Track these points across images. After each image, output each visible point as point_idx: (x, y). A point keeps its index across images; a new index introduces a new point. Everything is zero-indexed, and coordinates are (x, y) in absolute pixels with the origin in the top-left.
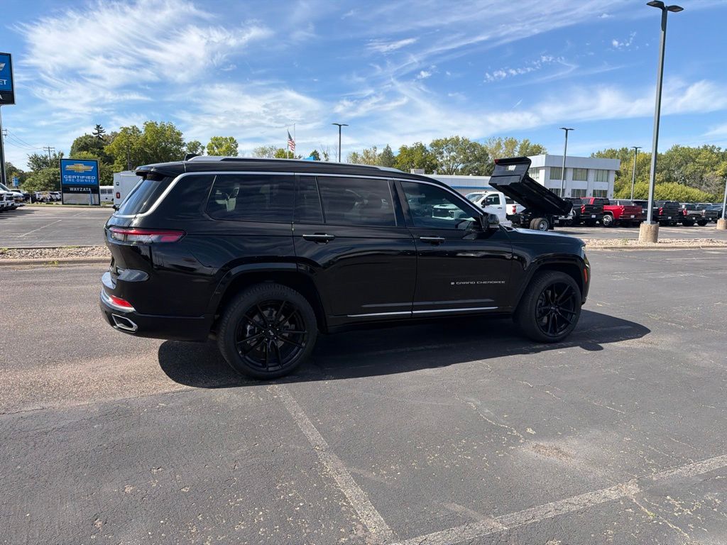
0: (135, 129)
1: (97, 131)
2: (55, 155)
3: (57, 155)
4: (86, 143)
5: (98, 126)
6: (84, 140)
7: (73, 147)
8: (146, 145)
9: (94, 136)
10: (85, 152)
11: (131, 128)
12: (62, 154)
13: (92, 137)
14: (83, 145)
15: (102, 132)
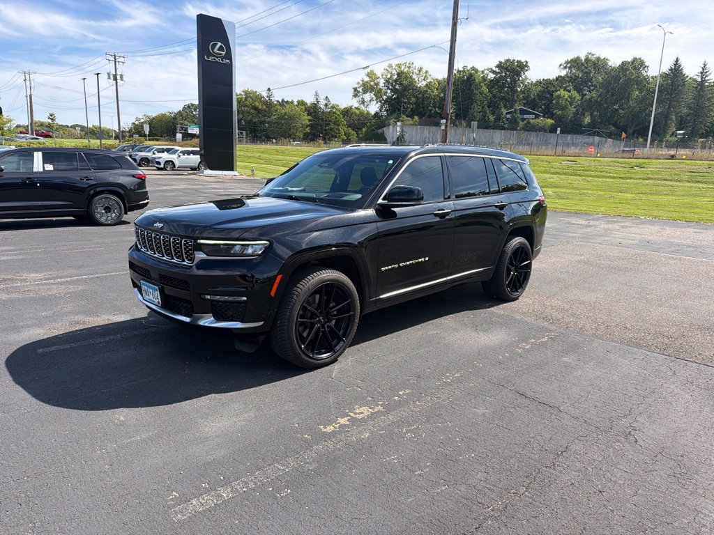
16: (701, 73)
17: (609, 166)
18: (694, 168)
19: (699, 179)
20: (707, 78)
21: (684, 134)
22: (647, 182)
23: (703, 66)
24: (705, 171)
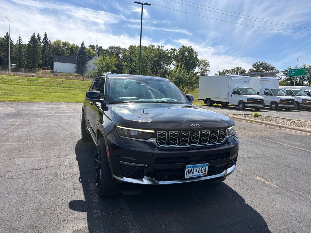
16: (19, 41)
17: (20, 80)
18: (57, 82)
19: (62, 86)
20: (22, 43)
21: (16, 66)
22: (43, 87)
23: (19, 38)
24: (61, 83)
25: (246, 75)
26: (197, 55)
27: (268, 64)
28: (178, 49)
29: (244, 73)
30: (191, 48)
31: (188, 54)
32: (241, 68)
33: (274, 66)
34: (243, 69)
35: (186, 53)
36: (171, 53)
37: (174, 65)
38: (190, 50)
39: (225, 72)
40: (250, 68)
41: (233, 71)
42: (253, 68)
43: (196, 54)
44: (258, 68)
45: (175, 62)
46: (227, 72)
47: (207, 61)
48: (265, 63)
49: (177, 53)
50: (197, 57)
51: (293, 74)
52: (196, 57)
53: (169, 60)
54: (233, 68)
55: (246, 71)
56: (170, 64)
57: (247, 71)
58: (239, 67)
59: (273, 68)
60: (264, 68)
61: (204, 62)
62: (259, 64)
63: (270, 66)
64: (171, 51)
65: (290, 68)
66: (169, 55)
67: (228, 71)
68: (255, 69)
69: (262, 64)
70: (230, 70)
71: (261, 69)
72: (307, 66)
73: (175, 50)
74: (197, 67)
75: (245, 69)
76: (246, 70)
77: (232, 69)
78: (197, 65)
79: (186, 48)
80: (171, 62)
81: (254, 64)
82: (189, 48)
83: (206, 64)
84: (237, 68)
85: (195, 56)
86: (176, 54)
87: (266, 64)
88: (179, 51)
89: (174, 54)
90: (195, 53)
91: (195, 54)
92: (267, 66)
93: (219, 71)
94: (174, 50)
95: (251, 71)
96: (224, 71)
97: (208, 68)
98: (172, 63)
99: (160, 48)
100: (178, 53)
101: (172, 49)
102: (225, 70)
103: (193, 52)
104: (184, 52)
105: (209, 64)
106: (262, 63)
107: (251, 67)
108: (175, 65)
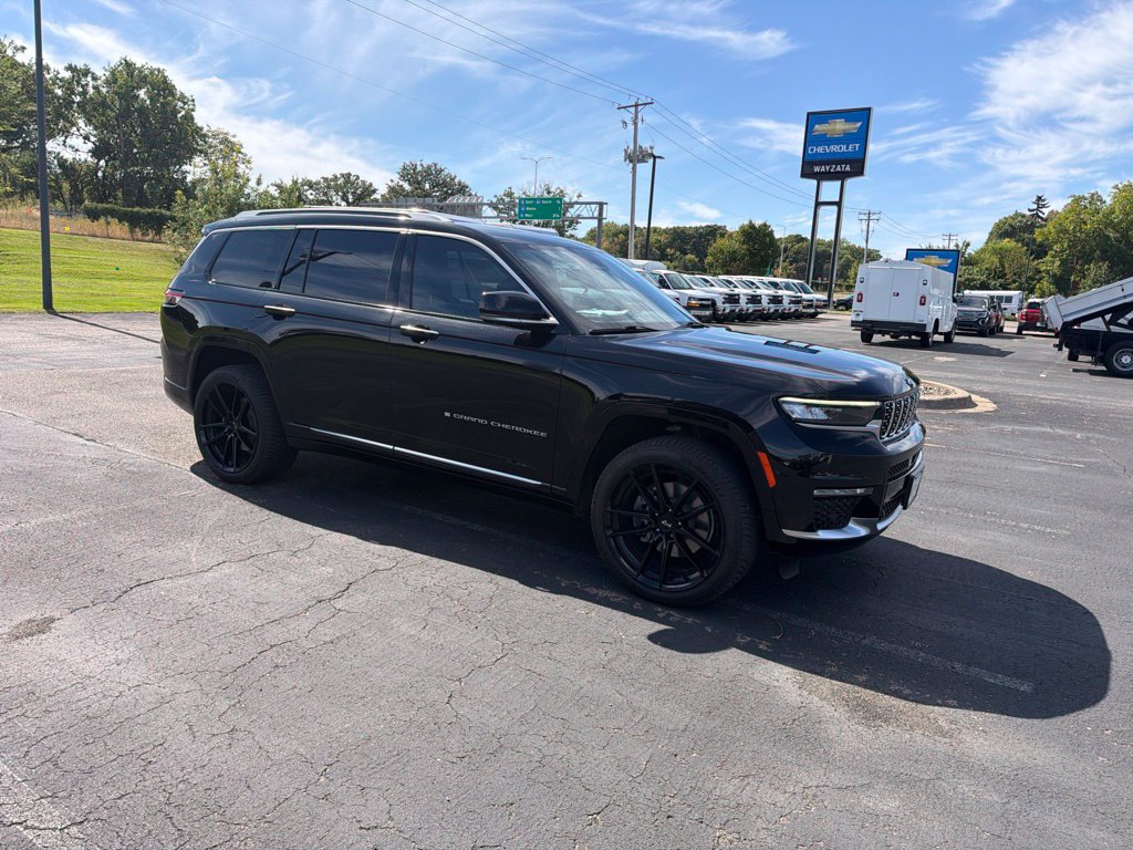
0: (1095, 198)
1: (1035, 206)
2: (957, 245)
3: (961, 245)
4: (1011, 226)
5: (1039, 198)
6: (1010, 221)
7: (991, 234)
8: (1110, 224)
9: (1028, 213)
10: (1007, 240)
11: (1087, 195)
12: (968, 245)
13: (1024, 216)
14: (1006, 230)
15: (1044, 206)
25: (375, 203)
26: (193, 110)
27: (446, 171)
28: (100, 72)
29: (370, 195)
30: (165, 78)
31: (151, 99)
32: (358, 178)
33: (467, 183)
34: (363, 182)
35: (142, 93)
36: (68, 86)
37: (86, 138)
38: (163, 88)
39: (302, 186)
40: (392, 181)
41: (329, 187)
42: (401, 183)
43: (185, 103)
44: (419, 183)
45: (90, 129)
46: (311, 187)
47: (232, 139)
48: (438, 167)
49: (95, 88)
50: (192, 119)
51: (528, 212)
52: (189, 118)
53: (59, 115)
54: (330, 177)
55: (374, 191)
56: (66, 132)
57: (382, 191)
58: (350, 174)
59: (463, 189)
60: (437, 185)
61: (221, 143)
62: (419, 168)
63: (453, 180)
64: (67, 75)
65: (513, 193)
66: (59, 92)
67: (311, 185)
68: (407, 187)
69: (428, 172)
70: (318, 183)
71: (427, 186)
72: (552, 190)
73: (86, 72)
74: (198, 160)
75: (371, 185)
76: (375, 186)
77: (326, 179)
78: (196, 149)
79: (141, 72)
80: (73, 124)
81: (404, 169)
82: (152, 73)
83: (230, 148)
84: (343, 175)
85: (183, 113)
86: (91, 91)
87: (441, 170)
88: (107, 82)
89: (84, 93)
90: (183, 98)
91: (180, 104)
92: (445, 181)
93: (279, 182)
94: (85, 75)
95: (395, 192)
96: (295, 183)
97: (243, 166)
98: (74, 129)
99: (9, 53)
100: (104, 90)
101: (70, 68)
102: (300, 181)
103: (173, 95)
104: (134, 88)
105: (242, 150)
106: (429, 167)
107: (396, 178)
108: (93, 139)
